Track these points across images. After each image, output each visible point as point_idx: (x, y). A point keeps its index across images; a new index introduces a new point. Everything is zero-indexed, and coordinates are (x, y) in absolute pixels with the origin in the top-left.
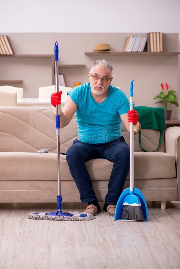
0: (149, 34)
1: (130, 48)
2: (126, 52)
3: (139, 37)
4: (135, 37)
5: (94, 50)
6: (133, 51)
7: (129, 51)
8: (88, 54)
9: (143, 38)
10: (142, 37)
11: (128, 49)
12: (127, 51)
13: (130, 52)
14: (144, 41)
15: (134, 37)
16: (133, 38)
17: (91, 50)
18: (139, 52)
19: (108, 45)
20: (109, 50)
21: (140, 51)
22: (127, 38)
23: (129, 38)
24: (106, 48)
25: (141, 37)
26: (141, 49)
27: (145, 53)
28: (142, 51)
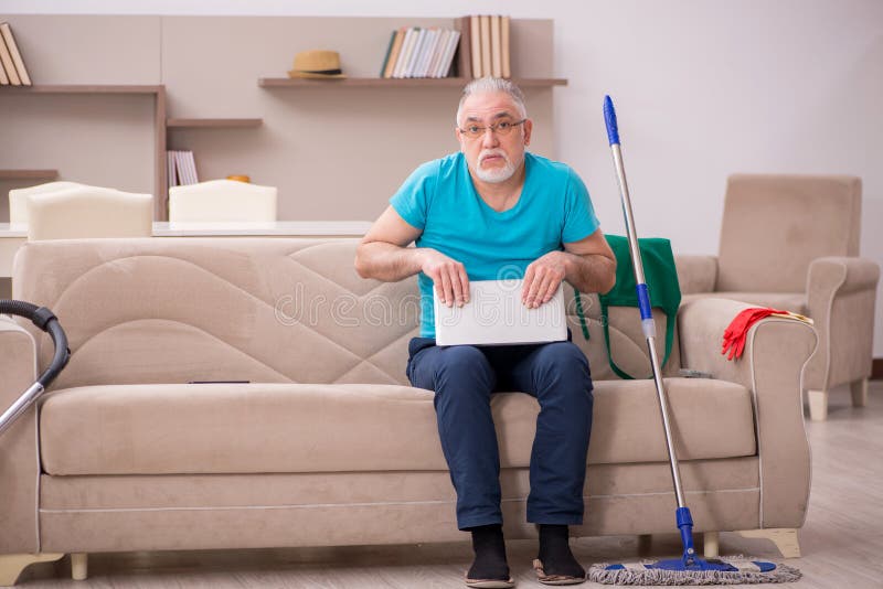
0: (467, 21)
1: (408, 66)
2: (392, 78)
3: (435, 29)
4: (423, 31)
5: (290, 73)
6: (415, 75)
7: (402, 77)
8: (271, 87)
9: (447, 32)
10: (443, 31)
11: (400, 70)
12: (395, 76)
13: (405, 78)
14: (450, 45)
15: (417, 29)
16: (416, 33)
17: (280, 72)
18: (436, 78)
19: (336, 55)
20: (338, 72)
21: (439, 76)
22: (395, 34)
23: (405, 33)
24: (332, 66)
25: (439, 31)
26: (442, 69)
27: (453, 81)
28: (445, 75)
